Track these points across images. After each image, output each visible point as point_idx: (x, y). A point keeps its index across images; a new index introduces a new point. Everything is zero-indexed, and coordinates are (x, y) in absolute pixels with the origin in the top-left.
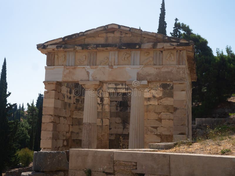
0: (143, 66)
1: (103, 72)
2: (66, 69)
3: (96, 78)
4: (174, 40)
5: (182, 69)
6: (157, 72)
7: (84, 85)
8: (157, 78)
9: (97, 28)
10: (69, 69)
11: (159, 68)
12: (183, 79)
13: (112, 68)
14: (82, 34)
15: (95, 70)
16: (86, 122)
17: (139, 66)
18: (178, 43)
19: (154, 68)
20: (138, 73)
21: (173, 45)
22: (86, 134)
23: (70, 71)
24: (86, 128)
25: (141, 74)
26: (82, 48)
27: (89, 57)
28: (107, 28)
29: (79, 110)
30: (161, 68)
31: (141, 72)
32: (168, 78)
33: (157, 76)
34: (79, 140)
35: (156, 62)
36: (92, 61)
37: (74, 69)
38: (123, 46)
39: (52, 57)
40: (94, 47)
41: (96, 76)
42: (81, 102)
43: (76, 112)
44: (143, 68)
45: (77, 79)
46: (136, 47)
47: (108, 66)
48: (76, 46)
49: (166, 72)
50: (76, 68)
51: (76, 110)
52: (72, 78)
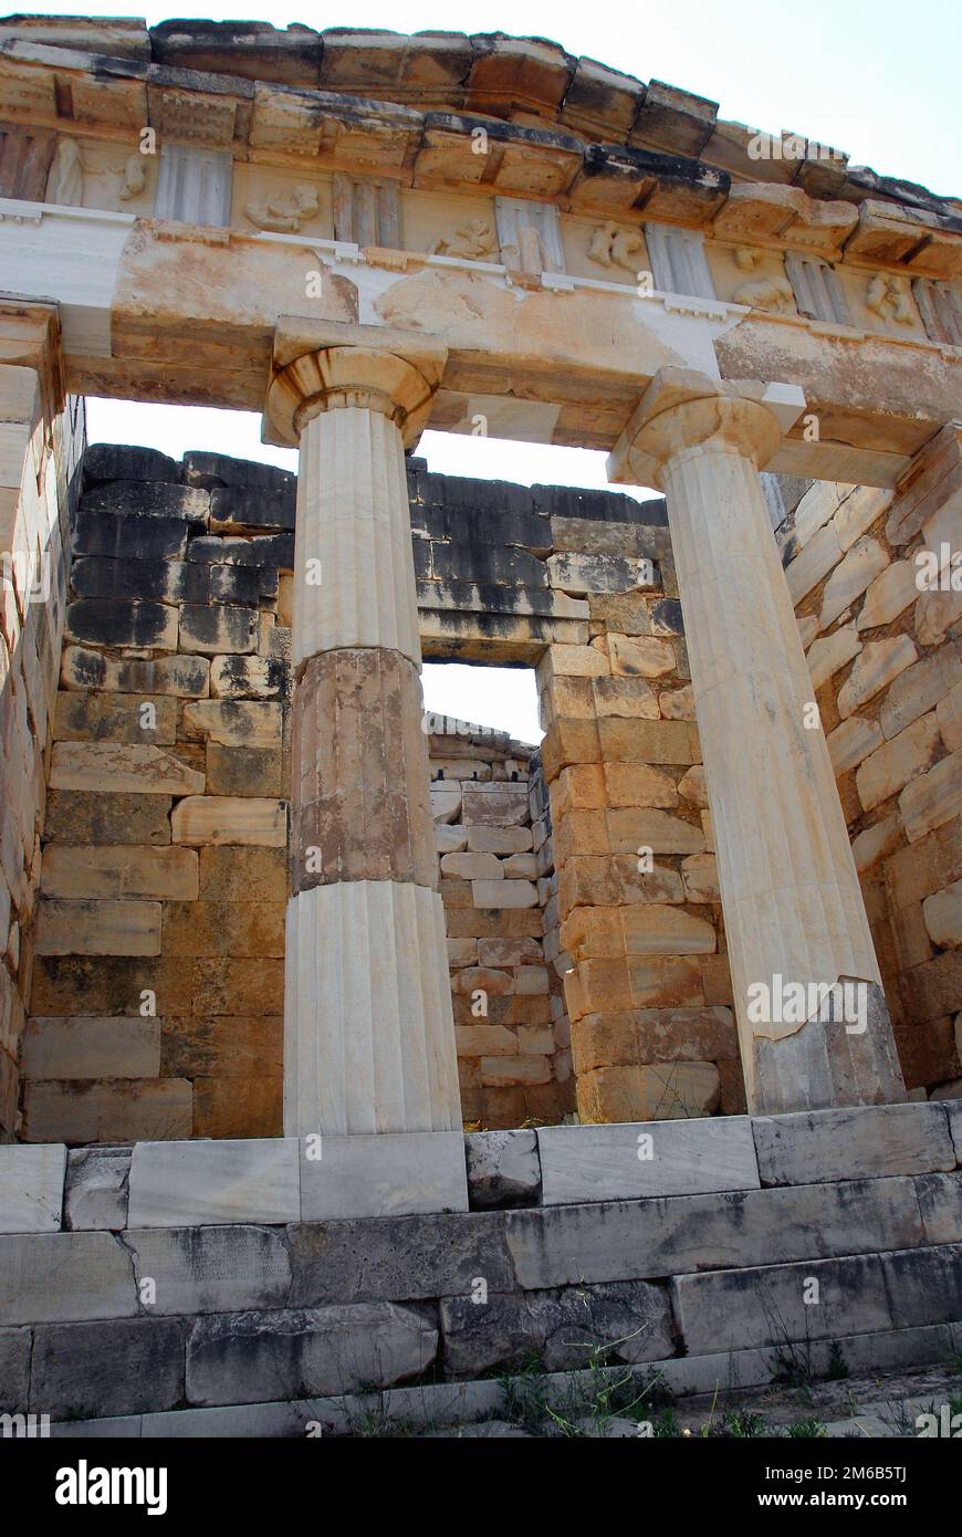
0: (746, 310)
1: (464, 298)
2: (149, 240)
3: (416, 323)
6: (837, 359)
7: (314, 354)
8: (846, 394)
9: (419, 35)
10: (178, 239)
11: (845, 341)
13: (536, 288)
15: (394, 277)
17: (718, 308)
18: (944, 218)
19: (815, 335)
20: (720, 346)
21: (918, 220)
22: (352, 747)
25: (739, 352)
26: (310, 112)
27: (350, 198)
28: (490, 52)
29: (102, 732)
30: (857, 342)
31: (734, 340)
32: (909, 401)
33: (846, 382)
34: (98, 960)
35: (816, 306)
36: (369, 223)
37: (221, 245)
38: (619, 159)
39: (25, 155)
40: (409, 121)
41: (416, 317)
42: (123, 679)
43: (78, 745)
44: (749, 325)
45: (251, 311)
46: (699, 181)
47: (501, 269)
48: (263, 89)
49: (892, 369)
50: (246, 247)
51: (74, 731)
52: (203, 303)
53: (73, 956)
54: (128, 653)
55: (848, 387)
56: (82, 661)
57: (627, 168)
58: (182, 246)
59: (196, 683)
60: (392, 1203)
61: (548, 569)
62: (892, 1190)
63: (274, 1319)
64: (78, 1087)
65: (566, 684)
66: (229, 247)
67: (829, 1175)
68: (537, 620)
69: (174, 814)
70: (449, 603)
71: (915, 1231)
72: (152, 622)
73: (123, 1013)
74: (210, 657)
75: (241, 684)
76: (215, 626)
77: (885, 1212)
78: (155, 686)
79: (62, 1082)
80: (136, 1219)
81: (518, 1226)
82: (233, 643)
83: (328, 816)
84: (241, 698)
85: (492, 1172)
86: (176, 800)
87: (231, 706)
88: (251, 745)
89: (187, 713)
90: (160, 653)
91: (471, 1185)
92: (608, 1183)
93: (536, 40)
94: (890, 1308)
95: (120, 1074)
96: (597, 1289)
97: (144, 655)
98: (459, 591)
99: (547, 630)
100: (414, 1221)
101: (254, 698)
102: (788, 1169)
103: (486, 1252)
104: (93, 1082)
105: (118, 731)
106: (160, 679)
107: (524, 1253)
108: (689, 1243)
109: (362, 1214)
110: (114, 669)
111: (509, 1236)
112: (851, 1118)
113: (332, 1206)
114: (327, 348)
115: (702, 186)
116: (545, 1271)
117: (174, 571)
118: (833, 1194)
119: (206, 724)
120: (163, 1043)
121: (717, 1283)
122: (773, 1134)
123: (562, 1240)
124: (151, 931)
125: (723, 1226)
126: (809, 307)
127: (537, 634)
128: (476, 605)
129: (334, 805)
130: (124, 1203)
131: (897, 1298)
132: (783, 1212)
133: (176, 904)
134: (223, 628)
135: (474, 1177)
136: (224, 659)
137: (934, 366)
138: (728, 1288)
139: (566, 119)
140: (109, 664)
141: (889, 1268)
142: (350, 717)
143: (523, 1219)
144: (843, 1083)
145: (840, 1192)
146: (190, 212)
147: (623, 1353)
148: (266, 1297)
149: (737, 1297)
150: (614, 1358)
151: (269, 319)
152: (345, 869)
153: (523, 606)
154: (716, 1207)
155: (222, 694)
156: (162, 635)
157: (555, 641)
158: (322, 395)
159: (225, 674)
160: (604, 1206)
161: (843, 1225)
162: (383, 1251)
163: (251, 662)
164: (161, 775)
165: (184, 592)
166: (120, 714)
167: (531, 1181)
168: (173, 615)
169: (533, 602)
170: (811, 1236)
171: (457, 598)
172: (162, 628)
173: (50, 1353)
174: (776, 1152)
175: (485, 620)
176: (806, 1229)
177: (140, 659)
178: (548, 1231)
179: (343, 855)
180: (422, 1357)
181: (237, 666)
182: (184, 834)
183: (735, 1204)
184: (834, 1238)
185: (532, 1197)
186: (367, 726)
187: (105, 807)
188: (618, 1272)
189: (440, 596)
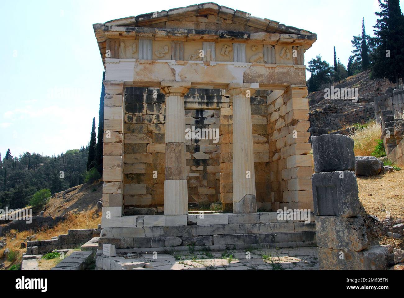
0: (251, 64)
1: (195, 70)
2: (138, 64)
3: (186, 77)
4: (293, 31)
5: (301, 71)
6: (269, 73)
7: (168, 87)
8: (270, 81)
9: (188, 7)
10: (143, 63)
11: (272, 68)
12: (302, 83)
13: (209, 65)
14: (165, 13)
15: (182, 67)
16: (173, 141)
17: (245, 64)
18: (299, 35)
19: (266, 67)
20: (244, 73)
21: (292, 37)
22: (173, 159)
23: (145, 68)
24: (173, 150)
25: (248, 74)
26: (166, 34)
27: (174, 48)
28: (202, 8)
29: (133, 132)
30: (275, 68)
31: (248, 71)
32: (284, 81)
33: (270, 78)
34: (135, 174)
35: (268, 59)
36: (178, 54)
37: (151, 64)
38: (227, 35)
39: (115, 45)
40: (185, 33)
41: (186, 76)
42: (136, 120)
43: (129, 134)
44: (251, 67)
45: (157, 79)
46: (243, 37)
47: (202, 62)
48: (157, 30)
49: (281, 73)
50: (155, 63)
51: (128, 132)
52: (148, 78)
53: (131, 174)
54: (137, 115)
55: (270, 79)
56: (129, 117)
57: (228, 36)
58: (144, 65)
59: (150, 121)
60: (177, 224)
61: (221, 91)
62: (248, 226)
63: (162, 238)
64: (132, 196)
65: (223, 117)
66: (152, 64)
67: (239, 223)
68: (218, 103)
69: (147, 147)
70: (200, 100)
71: (251, 232)
72: (141, 108)
73: (139, 183)
74: (153, 115)
75: (159, 120)
76: (153, 108)
77: (246, 229)
78: (143, 122)
79: (130, 195)
80: (145, 226)
81: (193, 228)
82: (157, 112)
83: (170, 170)
84: (159, 123)
85: (190, 221)
86: (147, 144)
87: (157, 125)
88: (160, 133)
89: (149, 127)
90: (143, 115)
91: (187, 222)
92: (206, 223)
93: (212, 3)
94: (244, 241)
95: (139, 194)
96: (203, 236)
97: (140, 115)
98: (202, 98)
99: (220, 105)
100: (180, 227)
101: (161, 123)
102: (233, 222)
103: (189, 231)
104: (135, 195)
105: (136, 131)
106: (143, 120)
107: (194, 231)
108: (216, 231)
109: (173, 225)
110: (135, 118)
111: (192, 229)
112: (244, 215)
113: (169, 224)
114: (170, 87)
115: (244, 38)
116: (196, 234)
117: (145, 96)
118: (239, 226)
119: (152, 129)
120: (146, 188)
121: (219, 237)
122: (231, 217)
123: (199, 230)
124: (144, 169)
125: (222, 229)
126: (266, 60)
127: (218, 106)
128: (206, 101)
129: (170, 168)
130: (143, 224)
131: (245, 240)
132: (231, 228)
133: (148, 164)
134: (155, 109)
135: (188, 221)
136: (155, 115)
137: (292, 71)
138: (220, 237)
139: (219, 16)
140: (134, 117)
141: (245, 236)
142: (173, 154)
143: (194, 227)
144: (244, 210)
145: (240, 226)
146: (145, 57)
147: (205, 244)
148: (161, 235)
149: (222, 239)
150: (204, 245)
151: (160, 80)
152: (172, 178)
153: (215, 100)
154: (221, 227)
155: (155, 123)
156: (143, 111)
157: (222, 107)
158: (169, 93)
159: (156, 118)
160: (205, 226)
161: (239, 230)
162: (176, 230)
163: (161, 116)
164: (144, 140)
165: (147, 101)
166: (136, 128)
167: (196, 222)
168: (145, 106)
169: (218, 99)
170: (234, 231)
171: (202, 99)
172: (143, 109)
173: (135, 241)
174: (231, 220)
175: (207, 104)
176: (233, 230)
177: (139, 116)
178: (197, 229)
179: (172, 176)
180: (180, 243)
181: (158, 117)
182: (149, 151)
183: (224, 226)
184: (238, 232)
185: (196, 224)
186: (176, 156)
187: (135, 146)
188: (206, 234)
189: (198, 99)
